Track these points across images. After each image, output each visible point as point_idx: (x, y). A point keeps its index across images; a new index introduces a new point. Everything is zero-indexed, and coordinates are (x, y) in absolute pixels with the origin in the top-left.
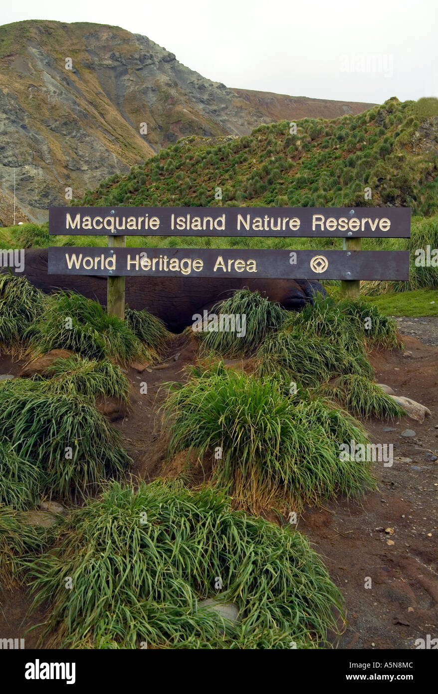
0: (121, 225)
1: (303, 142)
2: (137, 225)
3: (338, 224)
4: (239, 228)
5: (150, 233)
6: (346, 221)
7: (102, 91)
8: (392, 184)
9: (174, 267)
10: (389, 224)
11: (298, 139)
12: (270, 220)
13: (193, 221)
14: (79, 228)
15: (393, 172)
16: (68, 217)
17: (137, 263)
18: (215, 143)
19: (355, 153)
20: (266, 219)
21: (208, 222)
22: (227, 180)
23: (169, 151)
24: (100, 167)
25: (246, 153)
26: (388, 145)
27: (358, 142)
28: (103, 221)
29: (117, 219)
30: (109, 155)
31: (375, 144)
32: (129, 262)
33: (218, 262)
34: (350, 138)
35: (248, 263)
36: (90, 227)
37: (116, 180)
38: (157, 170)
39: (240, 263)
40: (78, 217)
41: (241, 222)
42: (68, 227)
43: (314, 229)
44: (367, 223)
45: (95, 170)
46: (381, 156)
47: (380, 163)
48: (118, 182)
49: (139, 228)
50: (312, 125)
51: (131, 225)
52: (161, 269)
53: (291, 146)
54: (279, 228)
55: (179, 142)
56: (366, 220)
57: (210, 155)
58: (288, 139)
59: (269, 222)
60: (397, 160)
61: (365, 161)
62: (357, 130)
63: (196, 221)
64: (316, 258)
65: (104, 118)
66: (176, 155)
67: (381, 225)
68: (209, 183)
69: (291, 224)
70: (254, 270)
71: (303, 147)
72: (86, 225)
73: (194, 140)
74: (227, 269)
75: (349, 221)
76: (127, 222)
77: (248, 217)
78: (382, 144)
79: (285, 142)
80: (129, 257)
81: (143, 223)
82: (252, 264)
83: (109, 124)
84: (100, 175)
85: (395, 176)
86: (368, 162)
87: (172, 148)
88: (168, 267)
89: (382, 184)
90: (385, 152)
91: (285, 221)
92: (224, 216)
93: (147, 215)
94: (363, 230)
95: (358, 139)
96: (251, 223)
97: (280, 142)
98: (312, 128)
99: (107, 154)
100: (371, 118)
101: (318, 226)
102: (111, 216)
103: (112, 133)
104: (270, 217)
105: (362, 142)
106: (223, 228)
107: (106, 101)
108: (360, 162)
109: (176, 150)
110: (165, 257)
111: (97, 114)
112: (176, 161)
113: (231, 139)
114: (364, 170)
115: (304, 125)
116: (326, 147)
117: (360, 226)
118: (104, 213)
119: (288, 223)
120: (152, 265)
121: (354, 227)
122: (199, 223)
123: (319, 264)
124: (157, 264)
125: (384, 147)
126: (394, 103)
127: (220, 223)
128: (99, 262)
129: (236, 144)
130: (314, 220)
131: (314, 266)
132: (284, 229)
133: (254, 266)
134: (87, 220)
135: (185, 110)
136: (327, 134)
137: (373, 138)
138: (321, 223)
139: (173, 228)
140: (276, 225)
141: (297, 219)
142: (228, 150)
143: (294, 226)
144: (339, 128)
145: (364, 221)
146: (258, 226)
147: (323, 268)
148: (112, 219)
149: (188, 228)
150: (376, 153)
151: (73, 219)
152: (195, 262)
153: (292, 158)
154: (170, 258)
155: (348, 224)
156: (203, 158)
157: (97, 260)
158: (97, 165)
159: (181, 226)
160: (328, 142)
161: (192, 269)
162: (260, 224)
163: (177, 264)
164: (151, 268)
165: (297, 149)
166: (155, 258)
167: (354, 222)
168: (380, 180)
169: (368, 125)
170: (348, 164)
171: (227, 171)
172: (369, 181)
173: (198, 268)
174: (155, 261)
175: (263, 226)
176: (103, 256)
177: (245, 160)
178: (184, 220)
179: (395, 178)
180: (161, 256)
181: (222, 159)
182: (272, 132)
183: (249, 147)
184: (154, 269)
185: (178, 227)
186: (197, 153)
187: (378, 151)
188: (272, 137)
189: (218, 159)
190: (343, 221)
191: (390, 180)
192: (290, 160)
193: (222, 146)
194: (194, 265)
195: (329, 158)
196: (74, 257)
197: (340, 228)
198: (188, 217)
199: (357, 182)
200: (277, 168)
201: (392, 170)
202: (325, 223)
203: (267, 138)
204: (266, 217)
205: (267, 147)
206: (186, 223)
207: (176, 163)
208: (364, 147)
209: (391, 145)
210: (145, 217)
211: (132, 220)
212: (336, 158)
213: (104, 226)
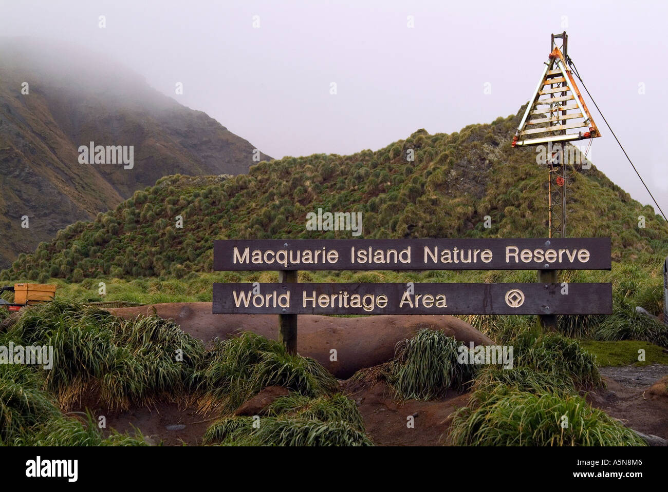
0: (295, 259)
1: (313, 182)
2: (313, 259)
3: (534, 256)
4: (426, 261)
5: (328, 267)
6: (542, 253)
7: (52, 120)
8: (425, 231)
9: (355, 303)
10: (588, 255)
11: (307, 179)
12: (460, 252)
13: (375, 254)
14: (248, 262)
15: (426, 218)
16: (236, 251)
17: (314, 299)
18: (204, 184)
19: (378, 195)
20: (456, 252)
21: (392, 254)
22: (221, 228)
23: (147, 193)
24: (50, 214)
25: (242, 195)
26: (418, 186)
27: (381, 182)
28: (275, 255)
29: (291, 253)
30: (62, 199)
31: (402, 185)
32: (305, 300)
33: (404, 298)
34: (371, 178)
35: (437, 298)
36: (260, 262)
37: (79, 229)
38: (132, 217)
39: (428, 299)
40: (247, 251)
41: (428, 255)
42: (235, 262)
43: (507, 261)
44: (564, 255)
45: (44, 218)
46: (410, 199)
47: (410, 207)
48: (81, 232)
49: (316, 262)
50: (324, 162)
51: (307, 259)
52: (340, 306)
53: (299, 187)
54: (469, 261)
55: (159, 183)
56: (564, 251)
57: (199, 198)
58: (296, 179)
59: (459, 254)
60: (429, 203)
61: (391, 205)
62: (379, 167)
63: (379, 254)
64: (511, 292)
65: (55, 153)
66: (155, 198)
67: (579, 257)
68: (198, 232)
69: (483, 256)
70: (444, 306)
71: (314, 189)
72: (256, 260)
73: (178, 181)
74: (414, 305)
75: (545, 252)
76: (301, 256)
77: (436, 249)
78: (410, 185)
79: (291, 182)
80: (305, 293)
81: (320, 256)
82: (441, 299)
83: (62, 161)
84: (51, 224)
85: (428, 222)
86: (395, 206)
87: (151, 190)
88: (348, 303)
89: (414, 232)
90: (415, 194)
91: (475, 253)
92: (409, 248)
93: (324, 248)
94: (560, 261)
95: (380, 179)
96: (440, 256)
97: (285, 183)
98: (323, 165)
99: (59, 198)
100: (394, 154)
101: (512, 258)
102: (284, 250)
103: (66, 172)
104: (459, 249)
105: (386, 183)
106: (409, 261)
107: (58, 133)
108: (384, 206)
109: (155, 192)
110: (346, 293)
111: (46, 148)
112: (157, 206)
113: (224, 179)
114: (391, 215)
115: (314, 162)
116: (342, 188)
117: (558, 257)
118: (276, 247)
119: (479, 255)
120: (330, 302)
121: (551, 258)
122: (382, 256)
123: (515, 298)
124: (337, 300)
125: (414, 187)
126: (422, 136)
127: (405, 256)
128: (271, 300)
129: (231, 185)
130: (507, 251)
131: (509, 301)
132: (475, 261)
133: (444, 301)
134: (257, 254)
135: (158, 144)
136: (343, 173)
137: (398, 178)
138: (516, 255)
139: (353, 261)
140: (466, 257)
141: (488, 251)
142: (220, 192)
143: (487, 258)
144: (357, 166)
145: (561, 253)
146: (446, 259)
147: (519, 303)
148: (285, 253)
149: (370, 262)
150: (405, 195)
151: (241, 253)
152: (378, 298)
153: (299, 201)
154: (350, 294)
155: (544, 255)
156: (189, 203)
157: (268, 297)
158: (47, 212)
159: (362, 259)
160: (344, 183)
161: (376, 306)
162: (449, 256)
163: (359, 301)
164: (330, 305)
165: (306, 191)
166: (334, 294)
167: (551, 253)
168: (410, 227)
169: (391, 161)
170: (369, 209)
171: (221, 217)
172: (397, 228)
173: (382, 304)
174: (333, 297)
175: (452, 258)
176: (275, 293)
177: (243, 203)
178: (366, 253)
179: (428, 224)
180: (341, 292)
181: (214, 202)
182: (274, 170)
183: (247, 188)
184: (333, 306)
185: (359, 261)
186: (182, 197)
187: (407, 192)
188: (274, 176)
189: (209, 203)
190: (539, 253)
191: (423, 227)
192: (298, 204)
193: (213, 187)
194: (378, 301)
195: (345, 201)
196: (242, 294)
197: (535, 259)
198: (370, 250)
199: (382, 229)
200: (282, 213)
201: (423, 215)
202: (519, 255)
203: (269, 178)
204: (455, 249)
205: (269, 188)
206: (367, 256)
207: (157, 208)
208: (389, 188)
209: (423, 185)
210: (322, 250)
211: (307, 254)
212: (354, 201)
213: (276, 260)
